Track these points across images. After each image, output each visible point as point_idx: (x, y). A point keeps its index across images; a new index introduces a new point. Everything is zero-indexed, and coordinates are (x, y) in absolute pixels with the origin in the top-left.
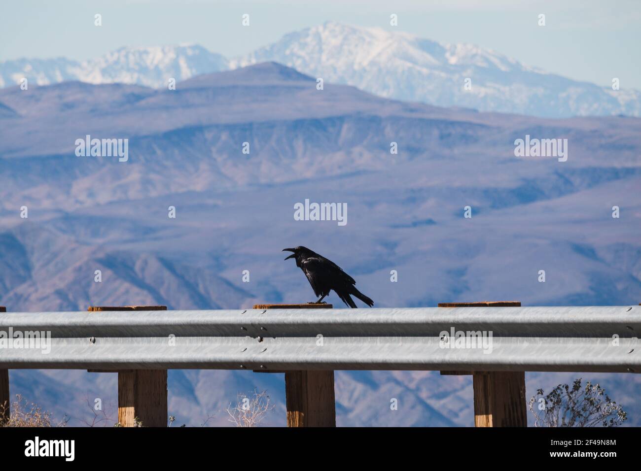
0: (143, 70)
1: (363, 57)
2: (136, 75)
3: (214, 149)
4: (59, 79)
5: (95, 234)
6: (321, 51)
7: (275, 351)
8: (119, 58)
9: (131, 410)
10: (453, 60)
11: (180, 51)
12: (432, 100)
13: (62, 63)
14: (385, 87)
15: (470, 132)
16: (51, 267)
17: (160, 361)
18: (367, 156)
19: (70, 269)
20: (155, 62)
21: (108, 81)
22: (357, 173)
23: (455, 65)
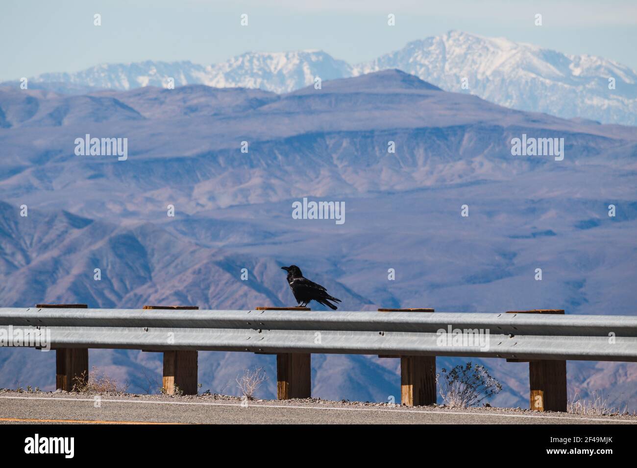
0: (267, 75)
1: (486, 67)
2: (259, 80)
3: (335, 156)
4: (184, 82)
5: (215, 237)
6: (444, 60)
7: (270, 339)
8: (243, 62)
9: (172, 378)
10: (577, 72)
11: (304, 57)
12: (555, 111)
13: (186, 66)
14: (508, 97)
15: (592, 144)
16: (171, 269)
17: (192, 344)
18: (488, 165)
19: (190, 271)
20: (279, 67)
21: (233, 85)
22: (477, 182)
23: (579, 77)
